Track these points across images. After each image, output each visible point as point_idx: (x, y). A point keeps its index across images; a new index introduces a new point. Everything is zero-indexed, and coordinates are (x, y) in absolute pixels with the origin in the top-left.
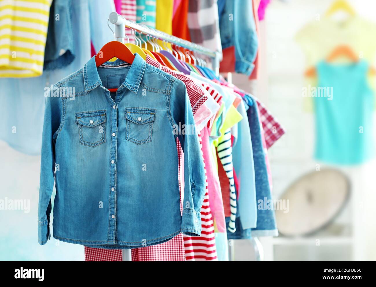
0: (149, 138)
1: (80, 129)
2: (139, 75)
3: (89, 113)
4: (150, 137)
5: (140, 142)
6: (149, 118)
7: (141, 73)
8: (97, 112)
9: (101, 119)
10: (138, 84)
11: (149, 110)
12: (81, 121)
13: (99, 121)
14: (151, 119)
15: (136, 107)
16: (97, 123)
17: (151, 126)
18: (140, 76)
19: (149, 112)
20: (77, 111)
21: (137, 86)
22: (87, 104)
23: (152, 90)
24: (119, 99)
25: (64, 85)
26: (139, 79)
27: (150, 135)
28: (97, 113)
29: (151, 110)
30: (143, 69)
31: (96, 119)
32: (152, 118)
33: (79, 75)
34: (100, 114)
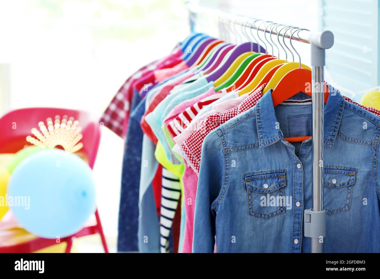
0: (347, 206)
1: (250, 196)
2: (335, 121)
3: (263, 174)
4: (347, 204)
5: (333, 212)
6: (347, 180)
7: (338, 119)
8: (275, 172)
9: (279, 183)
10: (334, 134)
11: (348, 169)
12: (251, 186)
13: (276, 186)
14: (350, 183)
15: (329, 165)
16: (274, 188)
17: (349, 191)
18: (337, 122)
19: (348, 171)
20: (246, 170)
21: (333, 138)
22: (259, 161)
23: (352, 141)
24: (306, 154)
25: (227, 133)
26: (336, 127)
27: (348, 203)
28: (273, 173)
29: (351, 169)
30: (340, 111)
31: (273, 182)
32: (352, 181)
33: (248, 121)
34: (277, 175)
